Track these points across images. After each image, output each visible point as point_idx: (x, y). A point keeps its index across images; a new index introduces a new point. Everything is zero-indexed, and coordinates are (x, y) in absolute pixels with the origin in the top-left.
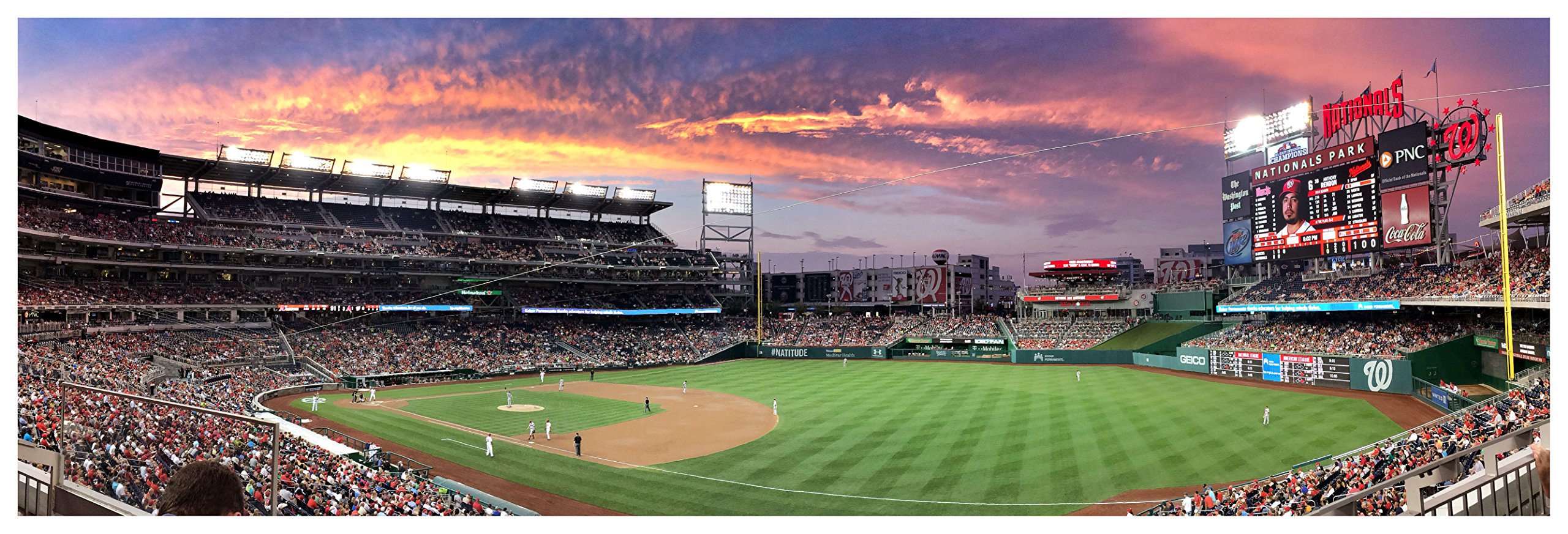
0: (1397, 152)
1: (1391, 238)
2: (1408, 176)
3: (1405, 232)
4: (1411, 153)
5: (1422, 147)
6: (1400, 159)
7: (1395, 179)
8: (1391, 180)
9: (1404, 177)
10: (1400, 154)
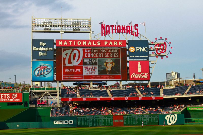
0: (137, 48)
1: (133, 76)
2: (141, 57)
3: (139, 75)
4: (143, 49)
5: (147, 48)
6: (138, 50)
7: (135, 56)
8: (134, 57)
9: (139, 57)
10: (138, 49)
